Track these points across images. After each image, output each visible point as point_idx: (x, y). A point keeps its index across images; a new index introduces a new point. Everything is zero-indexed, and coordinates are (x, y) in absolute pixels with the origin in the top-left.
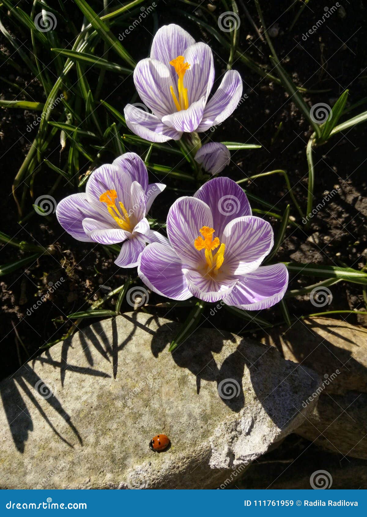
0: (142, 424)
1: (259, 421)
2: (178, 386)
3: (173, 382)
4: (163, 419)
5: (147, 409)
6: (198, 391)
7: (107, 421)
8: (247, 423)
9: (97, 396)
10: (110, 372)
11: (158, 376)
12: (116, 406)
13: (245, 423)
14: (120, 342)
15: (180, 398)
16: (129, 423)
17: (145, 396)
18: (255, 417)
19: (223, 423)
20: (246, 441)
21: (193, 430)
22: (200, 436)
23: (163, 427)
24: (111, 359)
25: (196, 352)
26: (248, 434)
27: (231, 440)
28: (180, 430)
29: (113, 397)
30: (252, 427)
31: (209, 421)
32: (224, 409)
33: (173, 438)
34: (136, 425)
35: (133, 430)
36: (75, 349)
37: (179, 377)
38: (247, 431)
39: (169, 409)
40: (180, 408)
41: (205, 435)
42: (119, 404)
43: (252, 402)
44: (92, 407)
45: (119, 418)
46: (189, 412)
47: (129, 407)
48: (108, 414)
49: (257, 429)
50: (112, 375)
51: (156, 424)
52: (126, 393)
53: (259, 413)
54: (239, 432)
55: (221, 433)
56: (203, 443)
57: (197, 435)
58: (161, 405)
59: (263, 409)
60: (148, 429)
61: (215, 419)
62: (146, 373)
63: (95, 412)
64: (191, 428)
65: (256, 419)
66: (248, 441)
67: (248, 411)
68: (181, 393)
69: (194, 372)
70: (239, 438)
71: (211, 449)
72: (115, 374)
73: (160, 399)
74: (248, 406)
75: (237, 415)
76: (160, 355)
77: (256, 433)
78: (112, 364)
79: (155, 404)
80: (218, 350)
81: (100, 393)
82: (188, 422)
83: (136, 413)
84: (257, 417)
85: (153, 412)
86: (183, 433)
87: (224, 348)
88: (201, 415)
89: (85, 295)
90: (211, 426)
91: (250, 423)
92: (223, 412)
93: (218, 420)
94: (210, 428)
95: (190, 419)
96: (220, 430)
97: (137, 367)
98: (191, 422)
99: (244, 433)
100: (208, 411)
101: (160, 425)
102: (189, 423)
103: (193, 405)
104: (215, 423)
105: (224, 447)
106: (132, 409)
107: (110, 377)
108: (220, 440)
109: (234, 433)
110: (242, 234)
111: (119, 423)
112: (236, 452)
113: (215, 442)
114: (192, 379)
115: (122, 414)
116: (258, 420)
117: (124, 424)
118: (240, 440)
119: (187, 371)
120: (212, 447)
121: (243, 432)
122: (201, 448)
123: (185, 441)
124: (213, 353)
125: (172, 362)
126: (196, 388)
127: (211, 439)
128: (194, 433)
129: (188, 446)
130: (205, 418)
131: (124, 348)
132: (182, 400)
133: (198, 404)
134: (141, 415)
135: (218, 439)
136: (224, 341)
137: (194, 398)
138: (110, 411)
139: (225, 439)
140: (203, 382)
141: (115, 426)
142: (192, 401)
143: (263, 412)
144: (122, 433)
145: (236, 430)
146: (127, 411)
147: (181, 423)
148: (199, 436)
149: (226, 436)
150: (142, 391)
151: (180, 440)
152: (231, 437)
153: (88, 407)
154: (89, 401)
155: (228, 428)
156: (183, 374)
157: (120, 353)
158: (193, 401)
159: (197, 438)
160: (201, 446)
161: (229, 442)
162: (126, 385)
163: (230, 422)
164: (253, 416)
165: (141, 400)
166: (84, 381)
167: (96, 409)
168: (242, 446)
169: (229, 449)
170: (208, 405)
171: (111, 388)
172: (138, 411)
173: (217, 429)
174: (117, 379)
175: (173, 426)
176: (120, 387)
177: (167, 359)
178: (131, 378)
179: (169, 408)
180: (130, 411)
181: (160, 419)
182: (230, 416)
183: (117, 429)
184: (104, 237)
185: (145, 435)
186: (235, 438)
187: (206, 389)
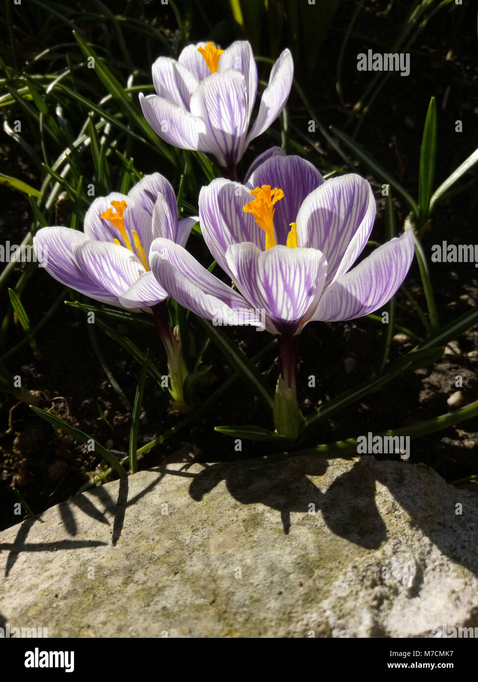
0: (163, 603)
1: (434, 570)
2: (244, 530)
3: (234, 527)
4: (212, 586)
5: (178, 577)
6: (287, 530)
7: (84, 612)
8: (405, 570)
9: (72, 577)
10: (108, 538)
11: (202, 525)
12: (109, 586)
13: (402, 568)
14: (130, 497)
15: (248, 546)
16: (136, 605)
17: (172, 560)
18: (422, 560)
19: (350, 569)
20: (414, 608)
21: (280, 593)
22: (300, 602)
23: (212, 598)
24: (112, 520)
25: (276, 481)
26: (414, 592)
27: (375, 603)
28: (252, 597)
29: (106, 572)
30: (419, 579)
31: (317, 572)
32: (346, 548)
33: (235, 614)
34: (150, 609)
35: (141, 618)
36: (45, 523)
37: (246, 517)
38: (410, 585)
39: (225, 567)
40: (248, 561)
41: (311, 599)
42: (115, 582)
43: (409, 532)
44: (57, 596)
45: (114, 603)
46: (269, 564)
47: (137, 582)
48: (91, 601)
49: (432, 584)
50: (110, 542)
51: (194, 597)
52: (133, 562)
53: (429, 553)
54: (390, 587)
55: (348, 591)
56: (308, 615)
57: (292, 601)
58: (208, 565)
59: (435, 547)
60: (176, 609)
61: (330, 565)
62: (178, 527)
63: (62, 603)
64: (278, 589)
65: (426, 567)
66: (419, 608)
67: (403, 548)
68: (250, 539)
69: (275, 507)
70: (395, 602)
71: (331, 630)
72: (115, 540)
73: (206, 555)
74: (401, 539)
75: (378, 554)
76: (206, 497)
77: (434, 592)
78: (112, 527)
79: (195, 566)
80: (321, 470)
81: (79, 572)
82: (269, 581)
83: (151, 588)
84: (427, 561)
85: (190, 580)
86: (258, 601)
87: (330, 469)
88: (299, 564)
90: (322, 582)
91: (414, 570)
92: (345, 553)
93: (337, 567)
94: (320, 584)
95: (273, 575)
96: (345, 585)
97: (160, 521)
98: (276, 578)
99: (403, 591)
100: (313, 555)
101: (205, 597)
102: (272, 582)
103: (277, 552)
104: (332, 573)
105: (360, 618)
106: (144, 583)
107: (105, 544)
108: (350, 604)
109: (378, 589)
110: (325, 239)
111: (111, 611)
112: (393, 629)
113: (337, 609)
114: (274, 517)
115: (120, 596)
116: (430, 567)
117: (124, 610)
118: (397, 608)
119: (260, 507)
120: (332, 621)
121: (401, 589)
122: (304, 627)
123: (262, 615)
124: (309, 477)
125: (232, 501)
126: (281, 527)
127: (326, 604)
128: (283, 599)
129: (273, 624)
130: (306, 567)
131: (138, 502)
132: (252, 547)
133: (289, 549)
134: (160, 590)
135: (342, 602)
136: (330, 461)
137: (278, 541)
138: (95, 596)
139: (360, 601)
140: (296, 517)
141: (102, 617)
142: (273, 546)
143: (436, 553)
144: (115, 627)
145: (383, 584)
146: (131, 589)
147: (252, 584)
148: (298, 601)
149: (361, 594)
150: (168, 552)
151: (251, 614)
152: (373, 596)
153: (48, 597)
154: (54, 588)
155: (364, 577)
156: (253, 512)
157: (128, 510)
158: (277, 545)
159: (293, 606)
160: (305, 622)
161: (373, 607)
162: (136, 550)
163: (366, 565)
164: (417, 556)
165: (165, 565)
166: (50, 562)
167: (65, 598)
168: (406, 618)
169: (376, 622)
170: (311, 546)
171: (104, 561)
172: (157, 584)
173: (337, 583)
174: (118, 546)
175: (233, 594)
176: (122, 556)
177: (220, 499)
178: (147, 539)
179: (224, 565)
180: (139, 588)
181: (204, 588)
182: (363, 558)
183: (104, 623)
185: (167, 621)
186: (386, 602)
187: (304, 525)
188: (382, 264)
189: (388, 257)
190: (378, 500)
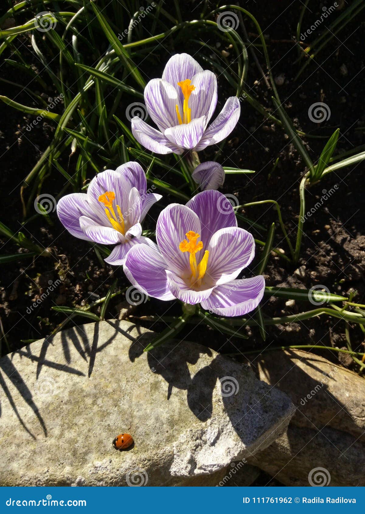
0: (108, 422)
1: (225, 434)
2: (150, 390)
3: (146, 386)
4: (130, 420)
5: (116, 409)
6: (169, 397)
7: (74, 416)
8: (213, 434)
9: (69, 392)
10: (86, 371)
11: (132, 379)
12: (86, 403)
13: (211, 433)
14: (99, 344)
15: (150, 402)
16: (97, 419)
17: (115, 397)
18: (222, 429)
19: (189, 430)
20: (210, 451)
21: (158, 433)
22: (165, 440)
23: (129, 427)
24: (89, 359)
25: (172, 361)
26: (213, 444)
27: (194, 448)
28: (146, 432)
29: (85, 394)
30: (217, 438)
31: (176, 427)
32: (191, 417)
33: (137, 439)
34: (103, 423)
35: (99, 428)
36: (55, 347)
37: (153, 382)
38: (212, 441)
39: (138, 411)
40: (148, 411)
41: (169, 440)
42: (89, 401)
43: (221, 414)
44: (62, 402)
45: (87, 414)
46: (157, 416)
47: (98, 405)
48: (77, 409)
49: (222, 441)
50: (87, 374)
51: (122, 424)
52: (98, 391)
53: (227, 425)
54: (203, 441)
55: (185, 440)
56: (166, 447)
57: (161, 439)
58: (130, 407)
59: (230, 422)
60: (114, 428)
61: (181, 425)
62: (121, 375)
63: (64, 407)
64: (157, 431)
65: (223, 432)
66: (212, 452)
67: (216, 422)
68: (152, 397)
69: (167, 379)
70: (203, 447)
71: (174, 455)
72: (90, 373)
73: (130, 400)
74: (216, 417)
75: (203, 424)
76: (136, 360)
77: (221, 445)
78: (89, 363)
79: (124, 405)
80: (194, 361)
81: (72, 389)
82: (155, 425)
83: (104, 411)
84: (224, 429)
85: (122, 413)
86: (148, 435)
87: (200, 360)
88: (169, 420)
89: (74, 299)
90: (176, 432)
91: (216, 434)
92: (190, 420)
93: (184, 426)
94: (175, 433)
95: (157, 423)
96: (185, 436)
97: (112, 369)
98: (158, 425)
99: (209, 443)
100: (176, 417)
101: (126, 425)
102: (155, 427)
103: (162, 410)
104: (181, 429)
105: (186, 454)
106: (101, 407)
107: (84, 375)
108: (184, 447)
109: (198, 441)
110: (227, 246)
111: (86, 419)
112: (198, 460)
113: (178, 448)
114: (165, 385)
115: (90, 411)
116: (224, 433)
117: (92, 420)
118: (203, 450)
119: (160, 377)
120: (175, 452)
121: (208, 442)
122: (163, 452)
123: (148, 442)
124: (188, 364)
125: (148, 367)
126: (167, 394)
127: (175, 444)
128: (158, 437)
129: (151, 448)
130: (172, 423)
131: (103, 350)
132: (151, 403)
133: (167, 409)
134: (109, 414)
135: (181, 445)
136: (201, 354)
137: (164, 403)
138: (79, 407)
139: (189, 445)
140: (175, 390)
141: (82, 421)
142: (161, 405)
143: (230, 426)
144: (87, 429)
145: (201, 439)
146: (96, 408)
147: (147, 425)
148: (163, 439)
149: (190, 443)
150: (114, 391)
151: (144, 441)
152: (195, 445)
153: (58, 400)
154: (61, 396)
155: (193, 435)
156: (156, 380)
157: (98, 354)
158: (162, 406)
159: (161, 441)
160: (164, 450)
161: (193, 450)
162: (99, 384)
163: (196, 430)
164: (220, 427)
165: (112, 400)
166: (59, 376)
167: (66, 404)
168: (205, 456)
169: (192, 457)
170: (177, 411)
171: (84, 386)
172: (107, 410)
173: (182, 435)
174: (91, 378)
175: (138, 428)
176: (93, 385)
177: (143, 364)
178: (105, 378)
179: (137, 410)
180: (99, 409)
181: (127, 419)
182: (197, 424)
183: (83, 425)
184: (98, 233)
185: (110, 433)
186: (199, 447)
187: (177, 396)
188: (240, 310)
189: (244, 307)
190: (214, 392)
